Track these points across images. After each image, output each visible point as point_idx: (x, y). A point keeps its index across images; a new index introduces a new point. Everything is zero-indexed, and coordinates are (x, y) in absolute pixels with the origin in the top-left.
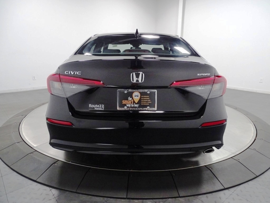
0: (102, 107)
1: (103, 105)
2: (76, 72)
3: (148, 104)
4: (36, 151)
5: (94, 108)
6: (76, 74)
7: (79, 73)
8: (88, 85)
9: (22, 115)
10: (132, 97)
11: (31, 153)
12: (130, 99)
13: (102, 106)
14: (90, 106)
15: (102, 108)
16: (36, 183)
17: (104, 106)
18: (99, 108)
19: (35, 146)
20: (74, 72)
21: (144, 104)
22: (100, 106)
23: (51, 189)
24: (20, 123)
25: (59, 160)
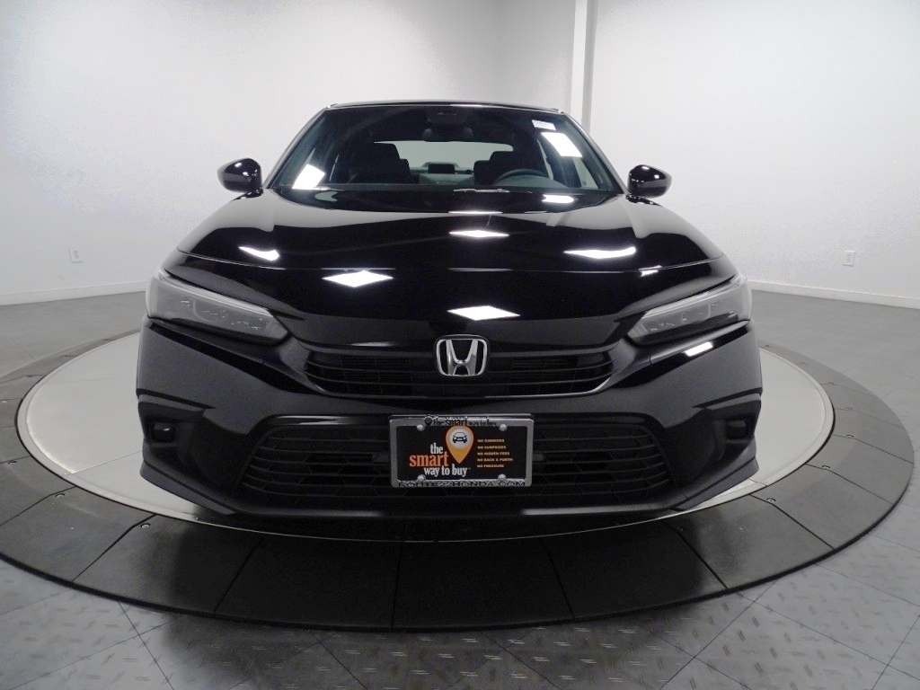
4: (76, 486)
9: (31, 376)
11: (57, 494)
16: (70, 592)
19: (73, 472)
23: (125, 606)
24: (20, 400)
25: (155, 514)
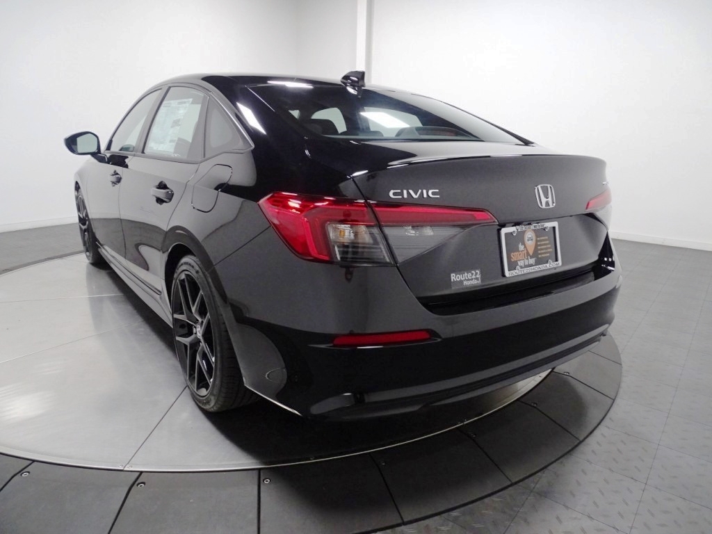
0: (477, 276)
1: (478, 271)
2: (425, 191)
3: (548, 255)
5: (461, 282)
6: (425, 196)
7: (433, 193)
8: (455, 223)
10: (524, 244)
12: (521, 247)
13: (476, 274)
14: (452, 278)
15: (477, 279)
17: (481, 273)
18: (472, 279)
20: (420, 191)
21: (543, 255)
22: (472, 274)
